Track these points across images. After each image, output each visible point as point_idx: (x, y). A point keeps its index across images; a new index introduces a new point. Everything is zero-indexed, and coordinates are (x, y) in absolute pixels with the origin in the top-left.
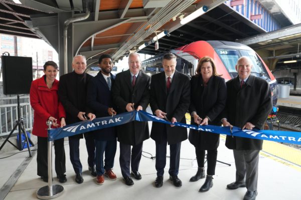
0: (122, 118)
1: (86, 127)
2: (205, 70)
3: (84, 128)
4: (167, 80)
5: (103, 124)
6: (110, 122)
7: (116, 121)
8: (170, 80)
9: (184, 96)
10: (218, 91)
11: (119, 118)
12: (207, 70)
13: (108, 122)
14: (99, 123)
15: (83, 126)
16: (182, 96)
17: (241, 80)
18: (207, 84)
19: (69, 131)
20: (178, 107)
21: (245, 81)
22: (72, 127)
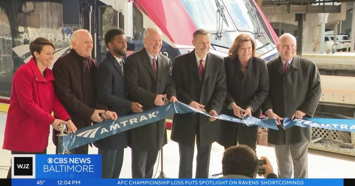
0: (157, 112)
1: (108, 129)
2: (245, 51)
3: (106, 131)
4: (199, 63)
5: (131, 123)
6: (141, 120)
7: (150, 117)
8: (204, 64)
9: (220, 83)
10: (260, 75)
11: (154, 113)
12: (247, 50)
13: (138, 120)
14: (126, 123)
15: (104, 129)
16: (217, 84)
17: (284, 63)
18: (247, 67)
19: (86, 136)
20: (213, 97)
21: (289, 62)
22: (91, 131)
